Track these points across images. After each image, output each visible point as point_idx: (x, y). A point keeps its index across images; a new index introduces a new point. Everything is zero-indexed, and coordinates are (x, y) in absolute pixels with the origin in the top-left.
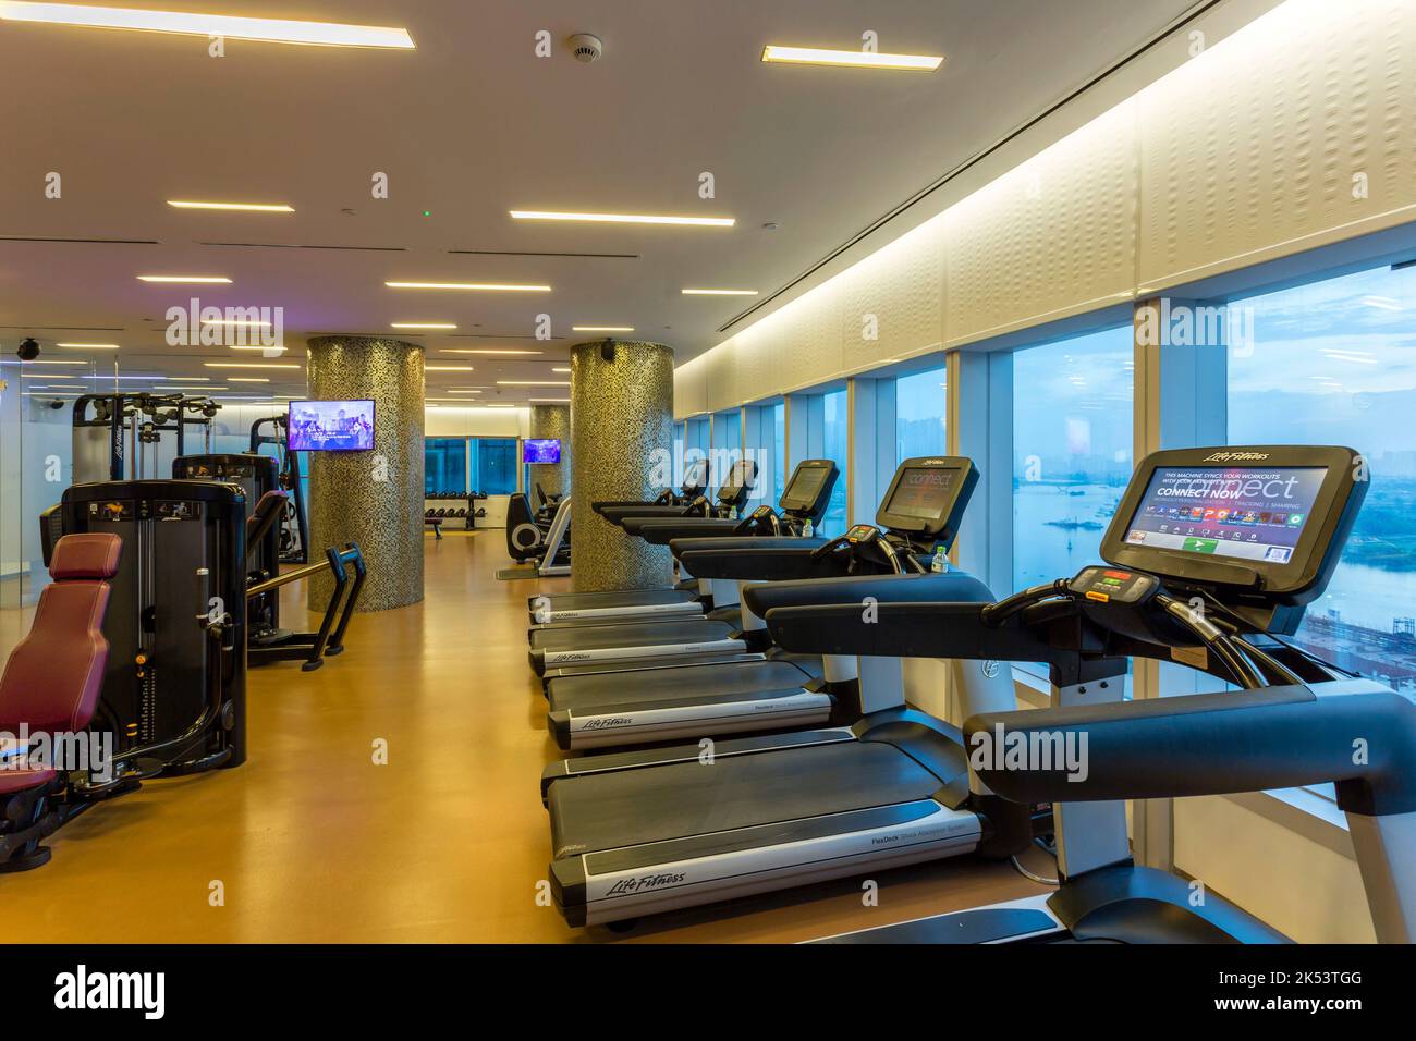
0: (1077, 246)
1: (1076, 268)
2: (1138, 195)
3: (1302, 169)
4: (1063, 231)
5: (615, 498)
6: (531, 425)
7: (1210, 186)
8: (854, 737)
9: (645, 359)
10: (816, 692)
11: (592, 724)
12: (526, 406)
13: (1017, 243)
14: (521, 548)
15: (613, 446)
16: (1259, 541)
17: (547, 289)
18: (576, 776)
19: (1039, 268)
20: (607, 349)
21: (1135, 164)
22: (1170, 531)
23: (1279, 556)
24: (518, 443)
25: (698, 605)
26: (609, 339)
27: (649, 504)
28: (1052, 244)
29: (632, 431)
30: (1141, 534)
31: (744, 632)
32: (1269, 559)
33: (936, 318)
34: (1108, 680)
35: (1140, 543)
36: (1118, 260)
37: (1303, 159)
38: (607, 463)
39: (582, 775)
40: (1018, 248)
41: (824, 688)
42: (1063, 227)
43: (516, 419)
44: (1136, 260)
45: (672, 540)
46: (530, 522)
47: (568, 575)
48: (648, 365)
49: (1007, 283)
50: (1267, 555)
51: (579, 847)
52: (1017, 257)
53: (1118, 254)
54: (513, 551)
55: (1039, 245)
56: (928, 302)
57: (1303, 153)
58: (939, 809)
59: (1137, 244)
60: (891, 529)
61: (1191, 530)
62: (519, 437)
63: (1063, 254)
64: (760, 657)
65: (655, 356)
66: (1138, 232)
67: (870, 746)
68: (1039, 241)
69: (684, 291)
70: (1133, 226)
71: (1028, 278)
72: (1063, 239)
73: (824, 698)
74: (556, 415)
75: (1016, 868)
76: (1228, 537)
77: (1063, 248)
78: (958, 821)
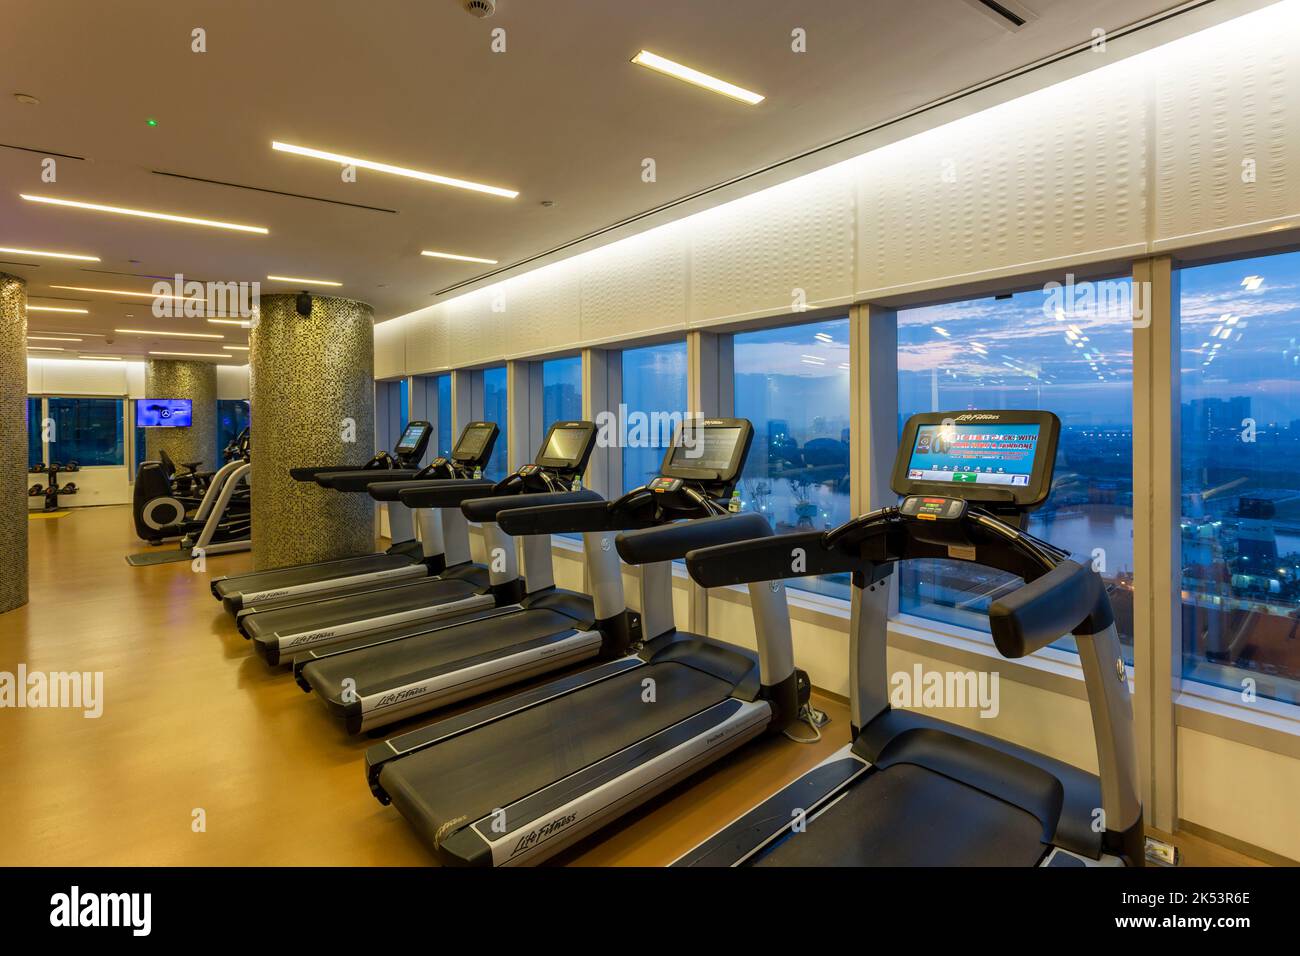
0: (807, 259)
1: (807, 275)
2: (855, 227)
3: (968, 229)
4: (796, 245)
5: (332, 463)
6: (147, 383)
7: (908, 229)
8: (645, 662)
9: (347, 316)
10: (589, 630)
11: (385, 701)
12: (138, 360)
13: (756, 249)
14: (156, 526)
15: (310, 408)
16: (1005, 472)
17: (264, 231)
18: (407, 754)
19: (776, 272)
20: (303, 303)
21: (852, 204)
22: (940, 469)
23: (1020, 481)
24: (126, 403)
25: (423, 567)
26: (306, 292)
27: (358, 469)
28: (786, 254)
29: (332, 392)
30: (919, 472)
31: (492, 587)
32: (1014, 484)
33: (680, 303)
34: (884, 580)
35: (920, 478)
36: (840, 273)
37: (968, 222)
38: (303, 426)
39: (414, 751)
40: (756, 253)
41: (593, 628)
42: (796, 242)
43: (123, 376)
44: (854, 274)
45: (464, 502)
46: (169, 494)
47: (248, 550)
48: (346, 323)
49: (748, 280)
50: (1013, 481)
51: (460, 820)
52: (756, 261)
53: (840, 269)
54: (142, 530)
55: (776, 254)
56: (672, 288)
57: (969, 218)
58: (741, 704)
59: (855, 263)
60: (685, 479)
61: (956, 467)
62: (126, 396)
63: (796, 263)
64: (517, 608)
65: (357, 314)
66: (855, 254)
67: (661, 667)
68: (776, 250)
69: (424, 253)
70: (852, 250)
71: (766, 278)
72: (796, 251)
73: (595, 634)
74: (184, 372)
75: (789, 739)
76: (983, 470)
77: (796, 259)
78: (756, 711)
